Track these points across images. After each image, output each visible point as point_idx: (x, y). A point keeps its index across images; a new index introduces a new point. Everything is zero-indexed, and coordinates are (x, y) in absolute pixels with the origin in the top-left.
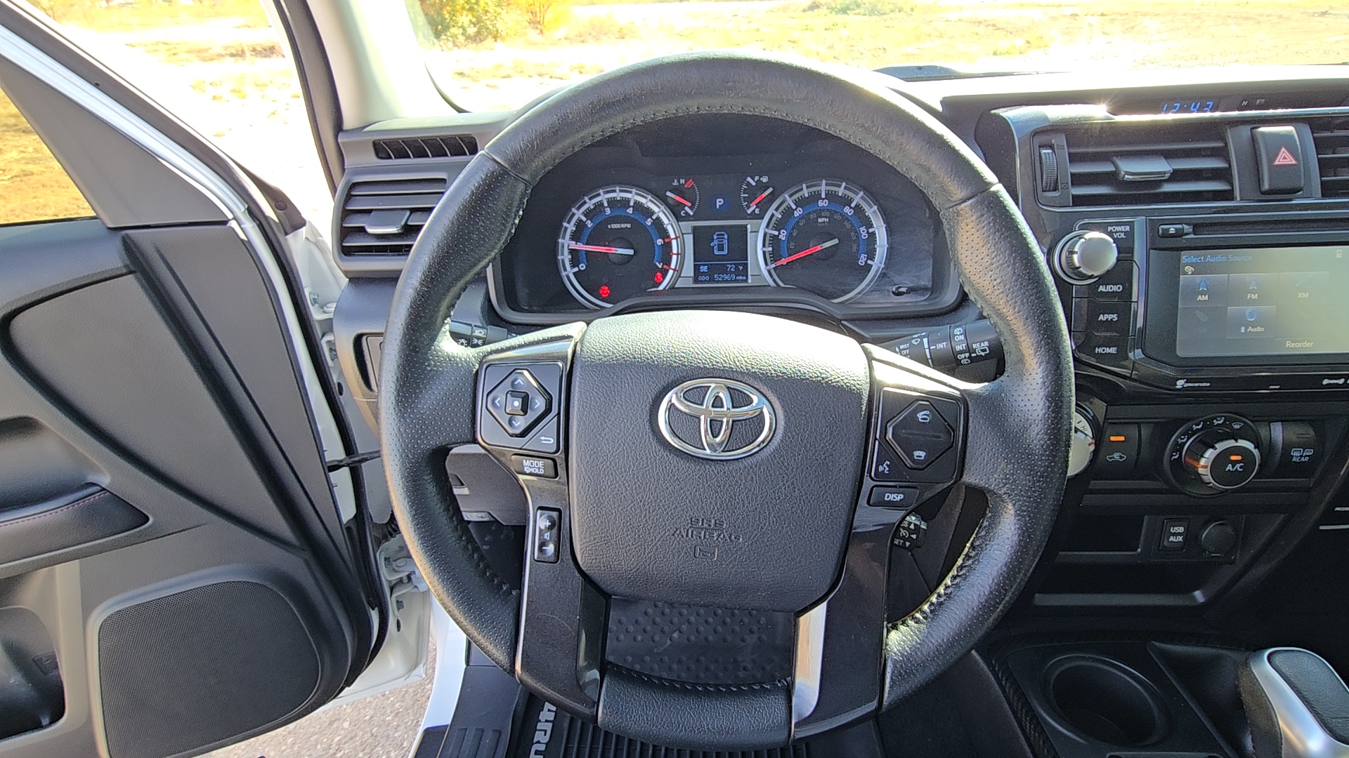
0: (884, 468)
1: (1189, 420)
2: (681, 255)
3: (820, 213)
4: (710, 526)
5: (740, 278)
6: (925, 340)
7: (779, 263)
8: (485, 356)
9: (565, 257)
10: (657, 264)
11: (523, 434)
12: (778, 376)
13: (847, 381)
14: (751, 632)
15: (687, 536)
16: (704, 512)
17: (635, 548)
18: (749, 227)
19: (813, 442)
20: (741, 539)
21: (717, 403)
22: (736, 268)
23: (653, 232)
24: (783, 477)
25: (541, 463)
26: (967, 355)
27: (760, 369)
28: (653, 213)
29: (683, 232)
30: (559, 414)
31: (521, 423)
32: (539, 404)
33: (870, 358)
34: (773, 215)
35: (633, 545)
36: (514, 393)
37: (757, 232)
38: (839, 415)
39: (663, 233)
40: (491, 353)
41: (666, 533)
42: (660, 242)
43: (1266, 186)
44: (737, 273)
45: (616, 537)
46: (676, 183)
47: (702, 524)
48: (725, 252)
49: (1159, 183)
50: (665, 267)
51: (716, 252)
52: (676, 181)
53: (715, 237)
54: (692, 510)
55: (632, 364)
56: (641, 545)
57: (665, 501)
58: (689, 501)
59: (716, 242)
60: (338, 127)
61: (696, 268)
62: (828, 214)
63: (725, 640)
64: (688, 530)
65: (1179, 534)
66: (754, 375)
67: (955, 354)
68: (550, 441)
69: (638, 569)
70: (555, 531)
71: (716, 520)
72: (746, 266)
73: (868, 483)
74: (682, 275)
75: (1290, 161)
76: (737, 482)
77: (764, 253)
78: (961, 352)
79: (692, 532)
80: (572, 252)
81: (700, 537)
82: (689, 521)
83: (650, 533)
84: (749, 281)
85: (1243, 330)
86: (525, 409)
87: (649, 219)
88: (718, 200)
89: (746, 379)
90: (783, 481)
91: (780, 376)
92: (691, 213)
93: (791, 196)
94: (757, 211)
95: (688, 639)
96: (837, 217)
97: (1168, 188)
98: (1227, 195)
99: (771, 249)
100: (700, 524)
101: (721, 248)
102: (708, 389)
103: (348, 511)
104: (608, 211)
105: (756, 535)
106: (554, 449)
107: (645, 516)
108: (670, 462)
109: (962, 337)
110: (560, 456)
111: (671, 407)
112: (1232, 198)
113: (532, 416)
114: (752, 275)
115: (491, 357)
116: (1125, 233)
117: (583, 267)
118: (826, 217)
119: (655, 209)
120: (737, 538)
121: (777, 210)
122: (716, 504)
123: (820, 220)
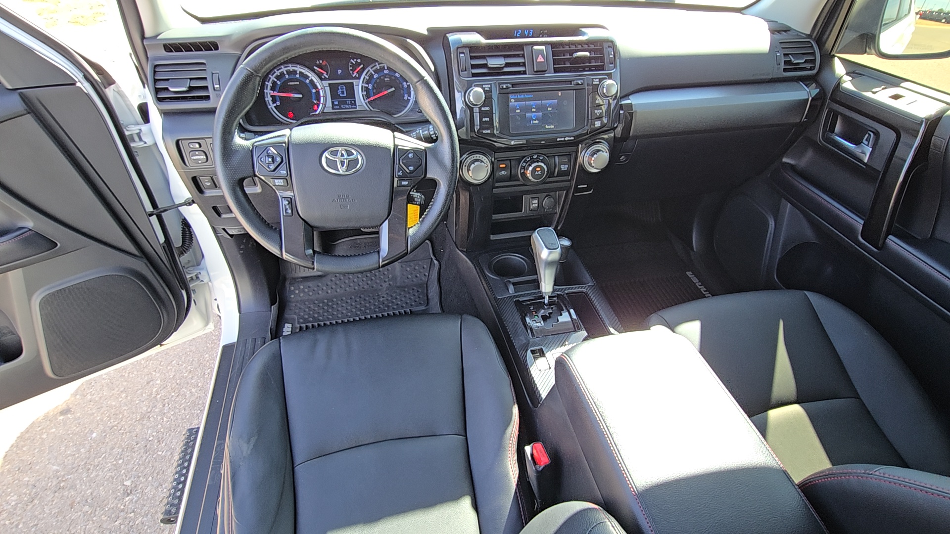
0: (400, 173)
1: (524, 157)
2: (325, 96)
3: (385, 76)
4: (345, 197)
5: (353, 107)
6: (421, 131)
7: (369, 100)
9: (269, 99)
10: (314, 101)
11: (274, 170)
12: (362, 145)
13: (385, 145)
14: (385, 282)
15: (338, 201)
16: (342, 192)
17: (320, 209)
18: (354, 83)
19: (376, 166)
20: (356, 201)
21: (342, 155)
22: (351, 102)
23: (310, 86)
25: (282, 181)
26: (434, 135)
27: (356, 143)
28: (309, 77)
29: (325, 86)
30: (286, 163)
31: (272, 167)
32: (279, 159)
33: (394, 137)
34: (364, 78)
36: (269, 156)
37: (358, 85)
38: (383, 156)
39: (315, 87)
40: (256, 142)
42: (314, 91)
43: (535, 70)
44: (352, 104)
46: (318, 62)
48: (345, 95)
49: (502, 68)
50: (318, 102)
51: (341, 95)
52: (318, 61)
53: (340, 88)
54: (338, 192)
55: (310, 143)
58: (337, 189)
59: (340, 90)
60: (143, 37)
61: (333, 103)
62: (389, 76)
63: (372, 287)
64: (338, 199)
65: (536, 203)
66: (354, 145)
67: (431, 135)
68: (284, 172)
70: (290, 205)
71: (347, 195)
72: (355, 101)
73: (396, 180)
74: (327, 106)
75: (542, 60)
77: (363, 95)
80: (272, 96)
81: (342, 201)
82: (338, 196)
84: (358, 108)
85: (532, 122)
86: (273, 161)
87: (307, 80)
88: (339, 70)
89: (351, 146)
90: (367, 180)
92: (327, 77)
93: (372, 68)
94: (357, 76)
95: (354, 289)
96: (393, 78)
97: (506, 70)
98: (524, 73)
99: (365, 93)
100: (342, 197)
101: (343, 93)
102: (338, 151)
103: (162, 239)
104: (287, 76)
105: (361, 199)
106: (286, 175)
109: (432, 129)
110: (288, 178)
111: (326, 158)
112: (526, 74)
113: (276, 164)
114: (358, 105)
115: (255, 144)
116: (489, 88)
117: (278, 103)
118: (388, 78)
119: (310, 75)
121: (366, 75)
122: (346, 190)
123: (386, 79)
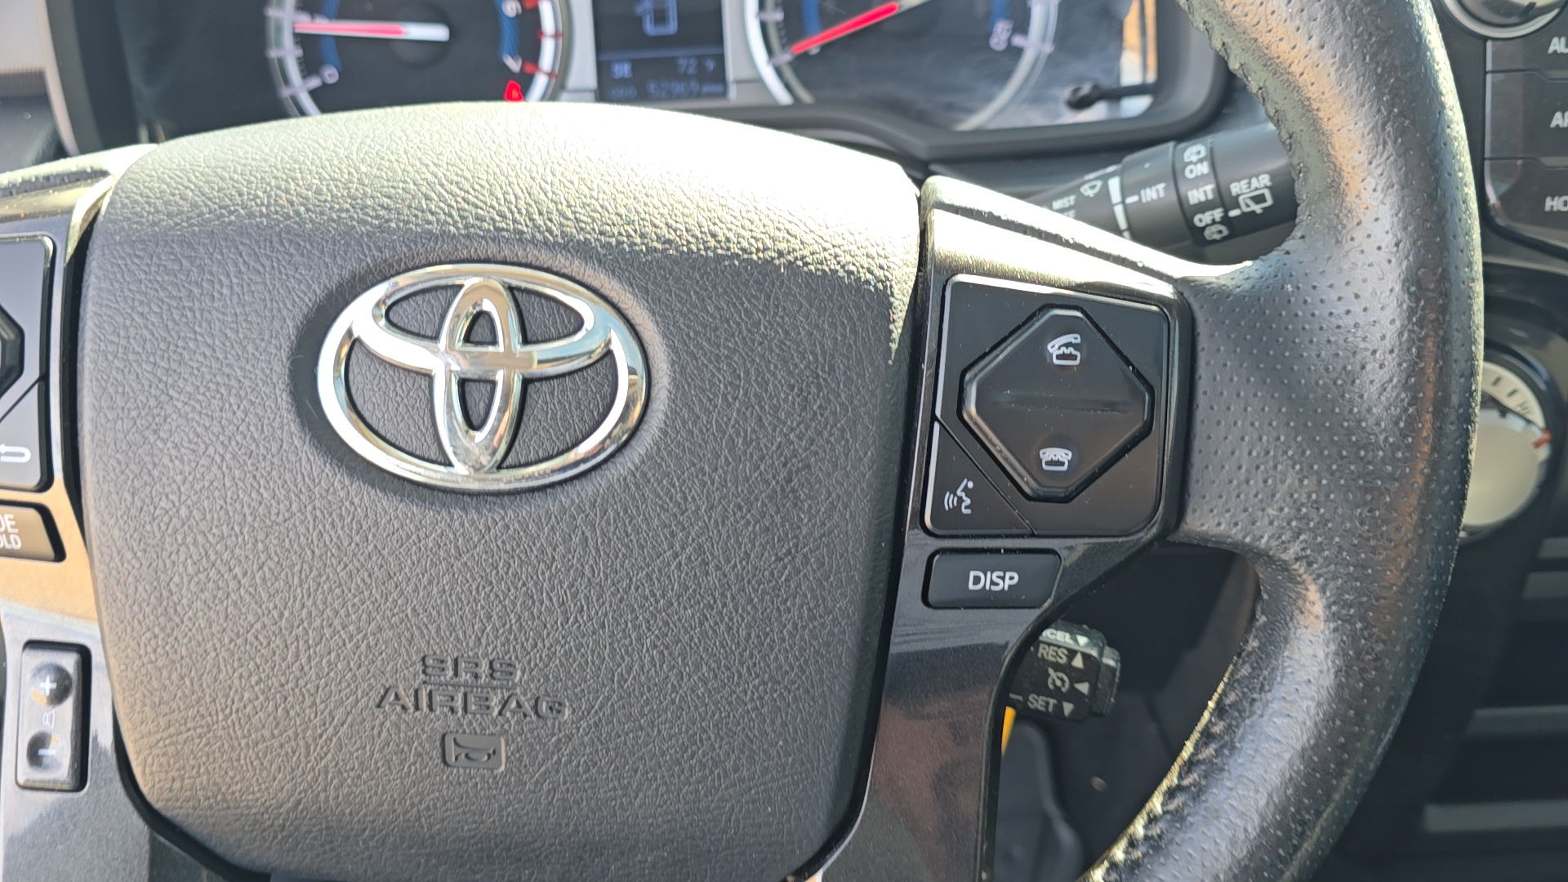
0: (959, 499)
2: (565, 36)
4: (476, 676)
5: (708, 88)
6: (1114, 184)
7: (798, 48)
9: (287, 53)
10: (506, 58)
12: (651, 250)
13: (849, 258)
15: (417, 708)
16: (458, 639)
17: (281, 746)
19: (754, 431)
20: (567, 712)
21: (480, 331)
22: (701, 67)
24: (673, 535)
26: (1218, 214)
27: (602, 233)
30: (44, 378)
35: (273, 736)
38: (824, 353)
41: (357, 701)
42: (512, 7)
44: (703, 76)
45: (226, 718)
47: (456, 674)
48: (672, 27)
50: (528, 67)
51: (649, 29)
54: (423, 636)
56: (296, 735)
57: (348, 615)
58: (414, 610)
59: (648, 5)
61: (602, 68)
64: (416, 692)
66: (583, 250)
67: (1187, 212)
68: (22, 455)
69: (299, 802)
70: (69, 705)
71: (491, 663)
72: (720, 59)
73: (917, 547)
74: (567, 86)
76: (542, 551)
77: (764, 27)
78: (1204, 207)
79: (430, 695)
80: (302, 40)
81: (452, 710)
82: (419, 667)
83: (314, 703)
84: (732, 96)
89: (561, 262)
90: (671, 547)
91: (656, 250)
99: (779, 16)
100: (450, 673)
101: (660, 18)
102: (455, 295)
105: (608, 699)
106: (35, 478)
107: (297, 656)
108: (352, 503)
109: (1204, 168)
111: (354, 343)
114: (739, 82)
117: (331, 75)
120: (556, 709)
122: (489, 618)
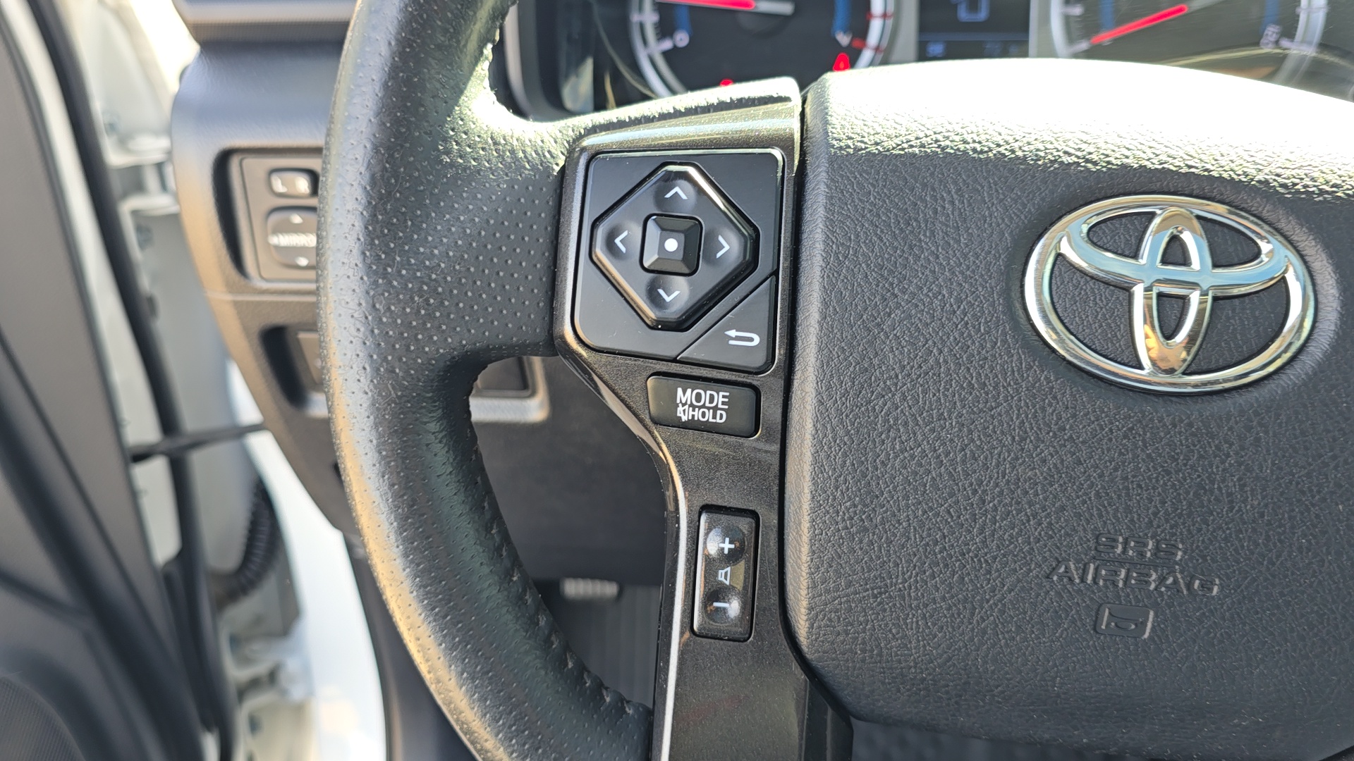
2: (893, 17)
4: (1142, 554)
8: (580, 137)
9: (645, 18)
11: (681, 324)
12: (1322, 192)
15: (1083, 580)
16: (1132, 521)
17: (949, 609)
20: (1216, 590)
21: (1175, 253)
24: (1335, 440)
25: (720, 397)
27: (1278, 175)
30: (773, 276)
31: (679, 294)
32: (729, 246)
35: (944, 599)
36: (666, 218)
40: (594, 130)
41: (1030, 570)
45: (905, 581)
47: (1125, 551)
48: (983, 15)
51: (964, 13)
54: (1101, 516)
56: (966, 599)
57: (1036, 494)
58: (1097, 494)
64: (1085, 565)
68: (751, 340)
69: (949, 659)
70: (743, 566)
71: (1158, 542)
74: (890, 61)
76: (1218, 448)
77: (1066, 19)
79: (1096, 569)
80: (660, 6)
81: (1115, 584)
82: (1092, 544)
83: (989, 572)
86: (691, 261)
89: (1241, 198)
90: (1332, 450)
91: (1327, 192)
99: (1081, 11)
100: (1119, 549)
102: (1150, 221)
103: (165, 544)
105: (1254, 580)
106: (757, 363)
107: (982, 531)
108: (1055, 398)
110: (770, 384)
111: (1060, 260)
113: (708, 278)
115: (586, 142)
117: (682, 39)
120: (1206, 586)
122: (1163, 502)
